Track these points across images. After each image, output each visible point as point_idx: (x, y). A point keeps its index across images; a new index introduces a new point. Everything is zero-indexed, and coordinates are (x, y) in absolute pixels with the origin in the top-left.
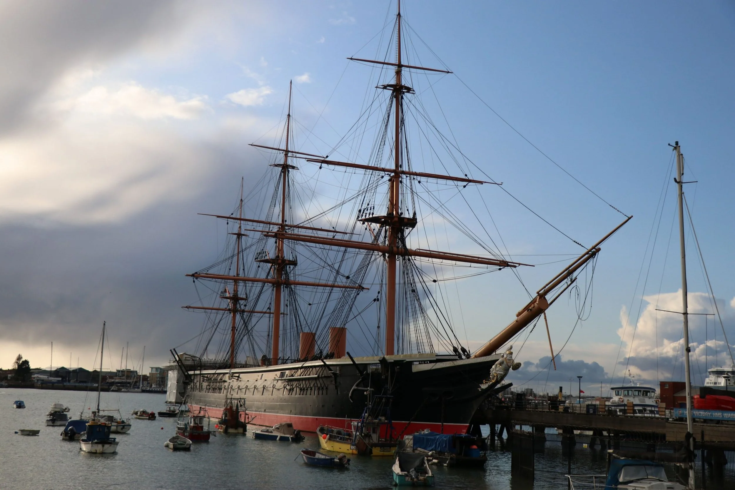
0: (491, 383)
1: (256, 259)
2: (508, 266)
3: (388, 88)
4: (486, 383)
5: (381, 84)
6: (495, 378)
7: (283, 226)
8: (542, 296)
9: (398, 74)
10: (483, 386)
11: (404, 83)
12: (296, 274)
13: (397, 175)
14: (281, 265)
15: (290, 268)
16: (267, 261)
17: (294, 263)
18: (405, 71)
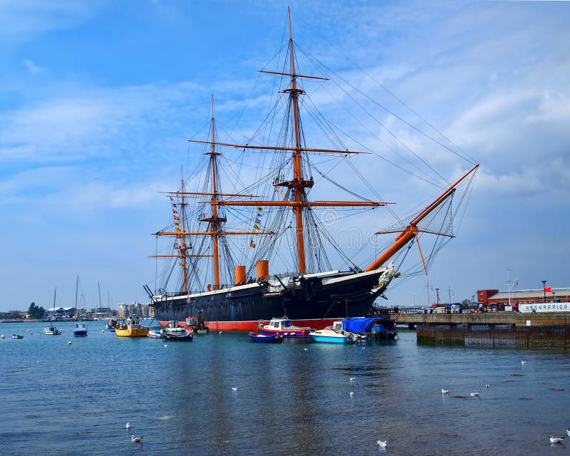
0: (380, 287)
1: (198, 219)
2: (378, 205)
3: (287, 92)
4: (376, 288)
5: (282, 90)
6: (383, 284)
7: (215, 195)
8: (414, 225)
9: (294, 81)
10: (374, 290)
11: (298, 88)
12: (226, 227)
13: (298, 152)
14: (216, 222)
15: (223, 223)
16: (206, 220)
17: (225, 220)
18: (298, 80)
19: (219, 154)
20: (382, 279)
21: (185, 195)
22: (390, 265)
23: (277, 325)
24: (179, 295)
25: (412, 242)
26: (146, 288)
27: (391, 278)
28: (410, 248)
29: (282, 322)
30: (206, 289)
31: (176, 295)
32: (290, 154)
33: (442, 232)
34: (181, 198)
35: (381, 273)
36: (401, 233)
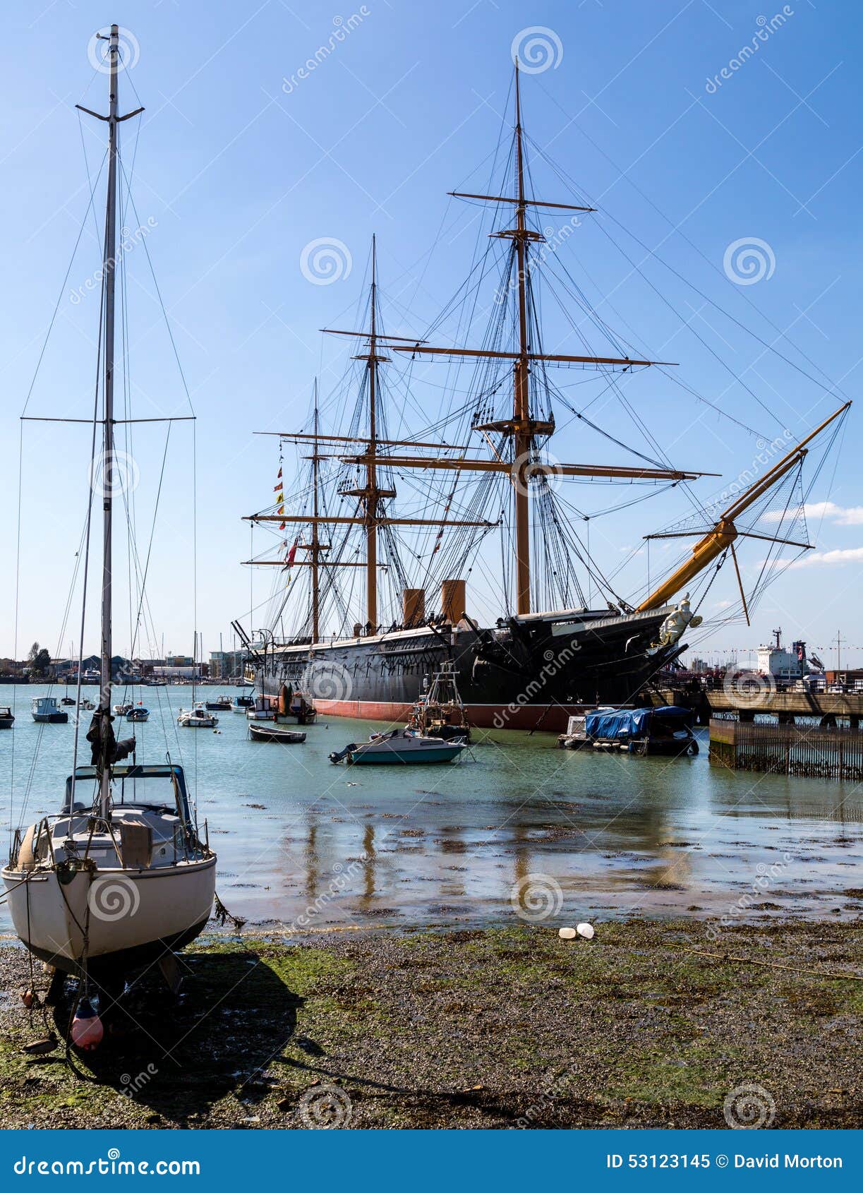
0: (661, 646)
1: (338, 491)
2: (684, 477)
3: (506, 236)
4: (655, 646)
5: (496, 230)
6: (667, 639)
7: (373, 442)
8: (728, 521)
9: (521, 214)
10: (651, 652)
11: (529, 227)
12: (394, 509)
13: (524, 362)
14: (373, 497)
15: (387, 501)
16: (354, 493)
17: (392, 494)
18: (530, 210)
19: (384, 359)
20: (665, 629)
21: (319, 441)
24: (297, 643)
25: (724, 556)
26: (236, 626)
27: (682, 628)
28: (719, 567)
30: (351, 633)
31: (291, 644)
32: (507, 366)
33: (781, 536)
34: (311, 447)
35: (663, 618)
36: (704, 536)
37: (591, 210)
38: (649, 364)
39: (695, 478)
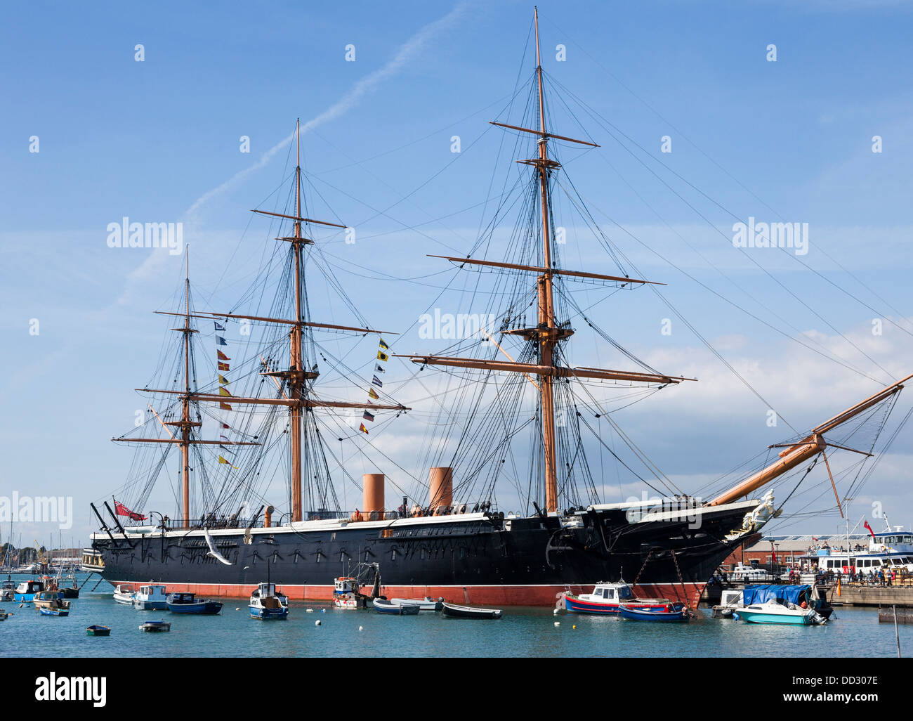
0: (743, 533)
2: (671, 382)
4: (734, 533)
6: (751, 528)
7: (300, 325)
10: (731, 537)
13: (550, 275)
14: (300, 379)
20: (751, 519)
22: (767, 497)
23: (608, 594)
25: (816, 461)
27: (766, 518)
28: (809, 469)
29: (619, 590)
35: (751, 509)
37: (596, 146)
38: (644, 282)
39: (678, 382)
